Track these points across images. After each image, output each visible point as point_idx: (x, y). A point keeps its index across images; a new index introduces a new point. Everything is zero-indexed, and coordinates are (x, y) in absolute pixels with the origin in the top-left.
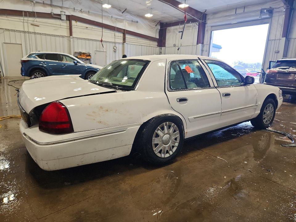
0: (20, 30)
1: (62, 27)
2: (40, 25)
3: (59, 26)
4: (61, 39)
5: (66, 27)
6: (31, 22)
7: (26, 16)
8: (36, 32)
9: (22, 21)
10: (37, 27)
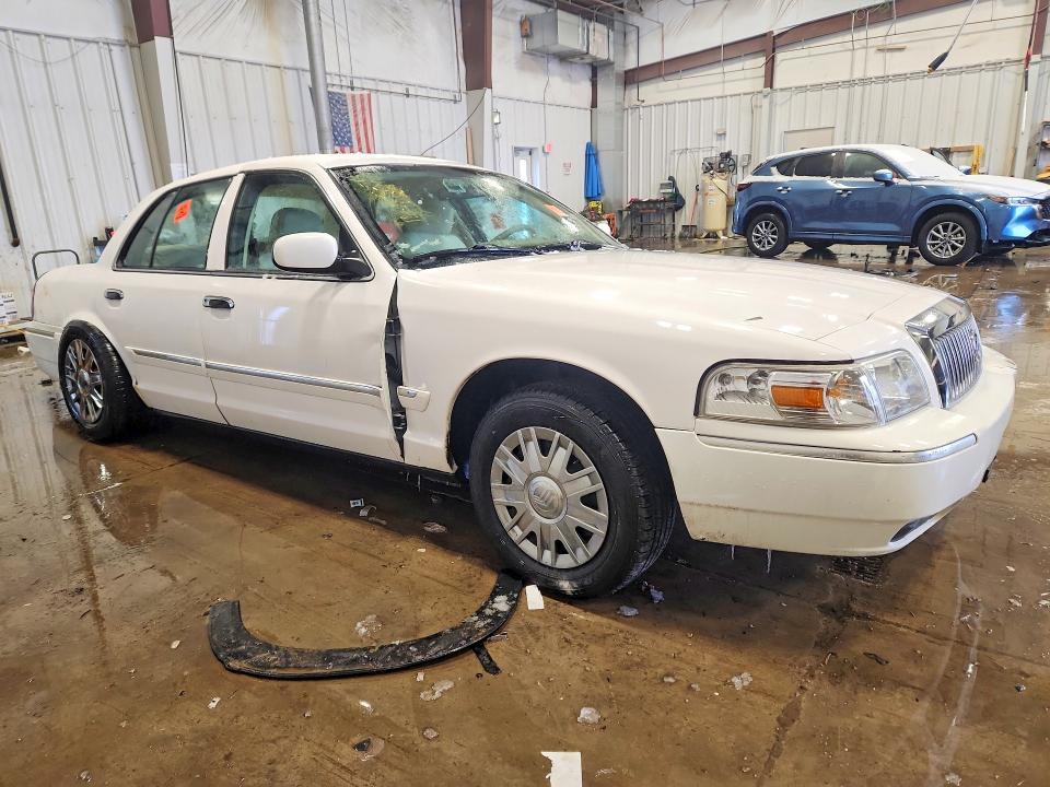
0: (836, 80)
1: (999, 24)
2: (908, 45)
3: (990, 26)
4: (987, 76)
5: (1020, 21)
6: (880, 42)
7: (860, 25)
8: (890, 73)
9: (850, 45)
10: (897, 54)
